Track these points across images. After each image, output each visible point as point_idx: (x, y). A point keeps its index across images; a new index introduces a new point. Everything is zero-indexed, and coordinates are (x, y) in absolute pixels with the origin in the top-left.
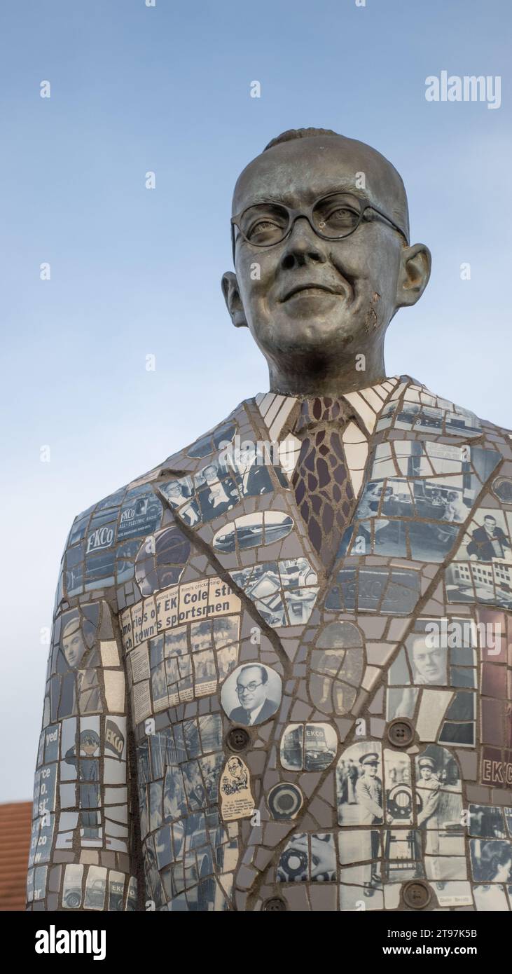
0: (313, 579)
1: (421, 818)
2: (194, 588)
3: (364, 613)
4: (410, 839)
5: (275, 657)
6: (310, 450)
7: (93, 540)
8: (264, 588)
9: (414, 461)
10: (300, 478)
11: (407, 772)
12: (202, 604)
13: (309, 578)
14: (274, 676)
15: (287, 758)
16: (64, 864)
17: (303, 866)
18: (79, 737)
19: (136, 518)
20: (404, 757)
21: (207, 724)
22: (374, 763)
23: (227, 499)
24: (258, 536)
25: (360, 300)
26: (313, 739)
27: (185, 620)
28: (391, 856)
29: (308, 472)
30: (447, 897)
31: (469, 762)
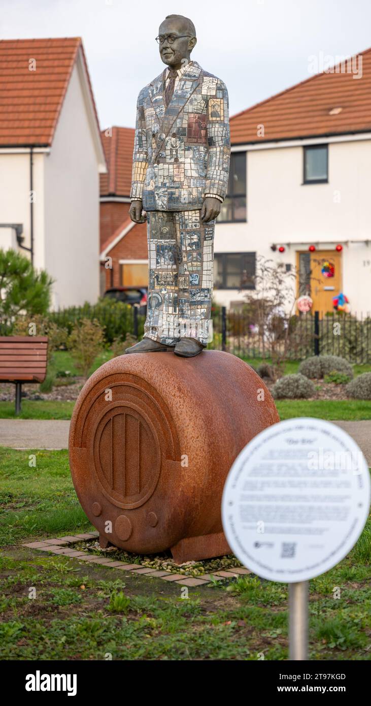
1: (177, 148)
2: (150, 109)
3: (171, 115)
4: (176, 152)
5: (159, 122)
8: (158, 110)
9: (184, 85)
12: (151, 112)
13: (164, 109)
14: (158, 126)
15: (159, 139)
16: (137, 154)
17: (162, 156)
20: (174, 139)
22: (171, 140)
23: (155, 93)
26: (162, 136)
27: (149, 115)
28: (173, 154)
30: (180, 160)
31: (185, 139)
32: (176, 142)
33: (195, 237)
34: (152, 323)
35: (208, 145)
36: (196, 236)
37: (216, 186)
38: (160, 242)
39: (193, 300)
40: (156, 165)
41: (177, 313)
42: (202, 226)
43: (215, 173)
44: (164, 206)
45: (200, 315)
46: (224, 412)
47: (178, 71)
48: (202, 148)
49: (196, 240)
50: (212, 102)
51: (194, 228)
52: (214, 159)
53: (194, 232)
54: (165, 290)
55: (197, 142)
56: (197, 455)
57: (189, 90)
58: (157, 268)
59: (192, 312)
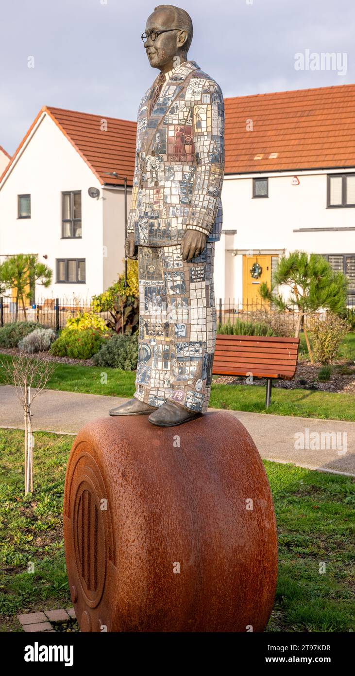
0: (147, 122)
1: (157, 169)
8: (141, 124)
9: (166, 92)
15: (141, 159)
17: (144, 179)
20: (154, 157)
22: (150, 159)
25: (159, 54)
26: (143, 155)
28: (153, 177)
30: (161, 184)
31: (165, 157)
32: (155, 162)
33: (178, 278)
34: (139, 380)
35: (195, 164)
36: (179, 277)
37: (197, 215)
38: (148, 283)
39: (180, 356)
40: (140, 190)
41: (169, 369)
42: (186, 264)
43: (197, 199)
44: (146, 241)
45: (188, 375)
46: (183, 507)
47: (166, 75)
48: (187, 168)
49: (179, 283)
50: (197, 109)
51: (176, 267)
52: (199, 181)
53: (177, 273)
54: (154, 341)
55: (180, 161)
56: (131, 563)
57: (171, 96)
58: (146, 314)
59: (180, 370)
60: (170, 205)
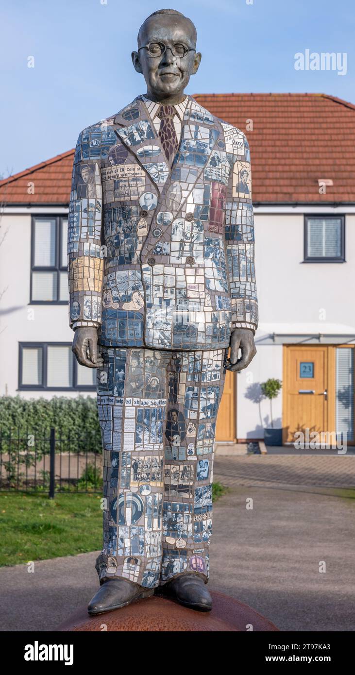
0: (167, 169)
1: (193, 240)
2: (131, 166)
3: (182, 182)
4: (190, 246)
5: (156, 191)
6: (164, 125)
7: (92, 143)
8: (153, 171)
9: (196, 133)
10: (162, 134)
11: (190, 228)
12: (133, 172)
13: (166, 169)
14: (155, 197)
15: (158, 221)
16: (84, 242)
17: (161, 251)
18: (88, 205)
19: (108, 138)
20: (190, 223)
21: (134, 208)
22: (182, 225)
23: (140, 139)
24: (151, 154)
25: (184, 78)
26: (166, 216)
27: (127, 176)
28: (184, 250)
29: (164, 133)
30: (198, 261)
31: (206, 225)
32: (192, 229)
33: (212, 396)
34: (128, 551)
35: (224, 238)
36: (213, 393)
38: (144, 403)
39: (198, 506)
44: (166, 341)
47: (177, 107)
49: (212, 402)
51: (213, 380)
53: (212, 387)
54: (148, 489)
57: (208, 141)
58: (137, 450)
59: (196, 527)
60: (214, 293)
